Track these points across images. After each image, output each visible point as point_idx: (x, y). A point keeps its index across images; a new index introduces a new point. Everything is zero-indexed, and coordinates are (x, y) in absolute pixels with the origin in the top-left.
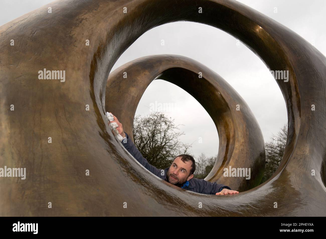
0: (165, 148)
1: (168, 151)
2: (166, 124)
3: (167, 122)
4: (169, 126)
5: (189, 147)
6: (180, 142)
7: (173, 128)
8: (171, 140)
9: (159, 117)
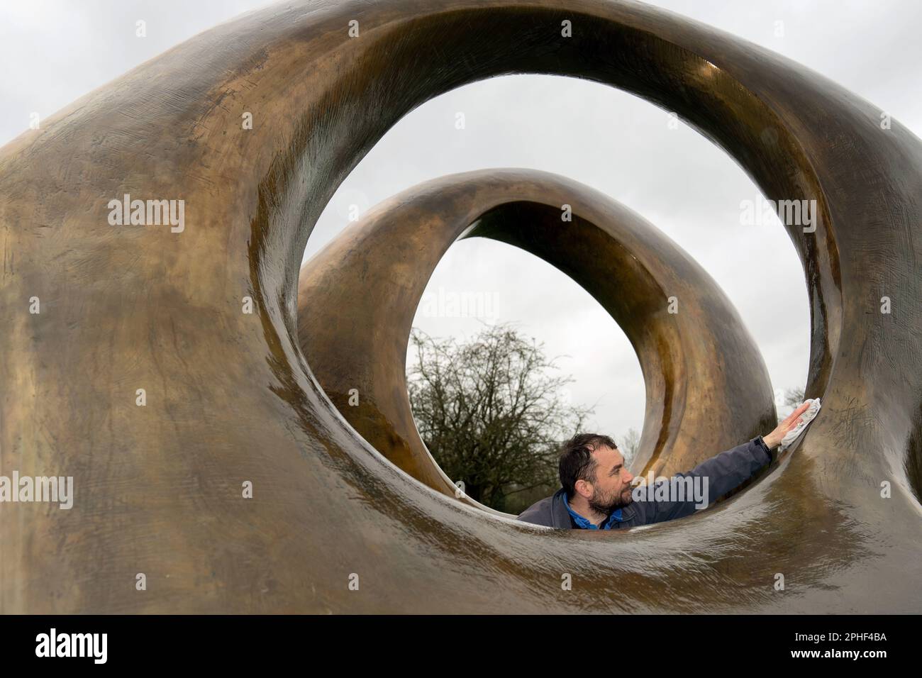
0: (524, 421)
1: (532, 427)
2: (522, 355)
3: (525, 352)
4: (530, 362)
6: (562, 403)
7: (543, 365)
8: (540, 397)
9: (503, 340)
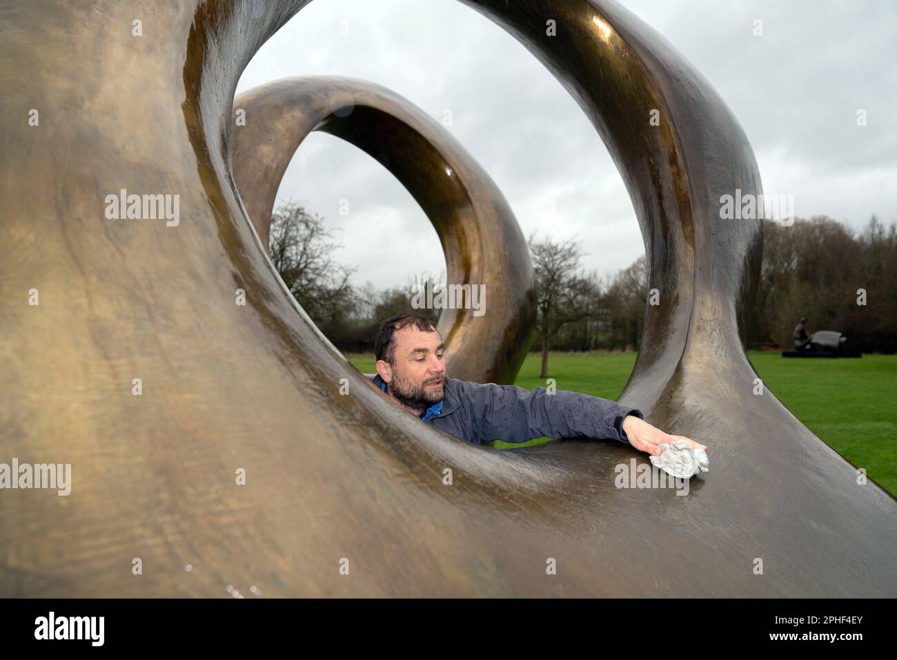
0: (306, 273)
1: (311, 279)
2: (307, 226)
3: (309, 223)
4: (312, 231)
5: (353, 273)
6: (334, 263)
7: (322, 234)
8: (318, 257)
9: (294, 213)
